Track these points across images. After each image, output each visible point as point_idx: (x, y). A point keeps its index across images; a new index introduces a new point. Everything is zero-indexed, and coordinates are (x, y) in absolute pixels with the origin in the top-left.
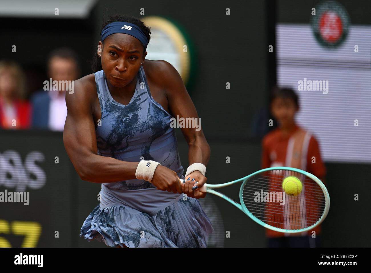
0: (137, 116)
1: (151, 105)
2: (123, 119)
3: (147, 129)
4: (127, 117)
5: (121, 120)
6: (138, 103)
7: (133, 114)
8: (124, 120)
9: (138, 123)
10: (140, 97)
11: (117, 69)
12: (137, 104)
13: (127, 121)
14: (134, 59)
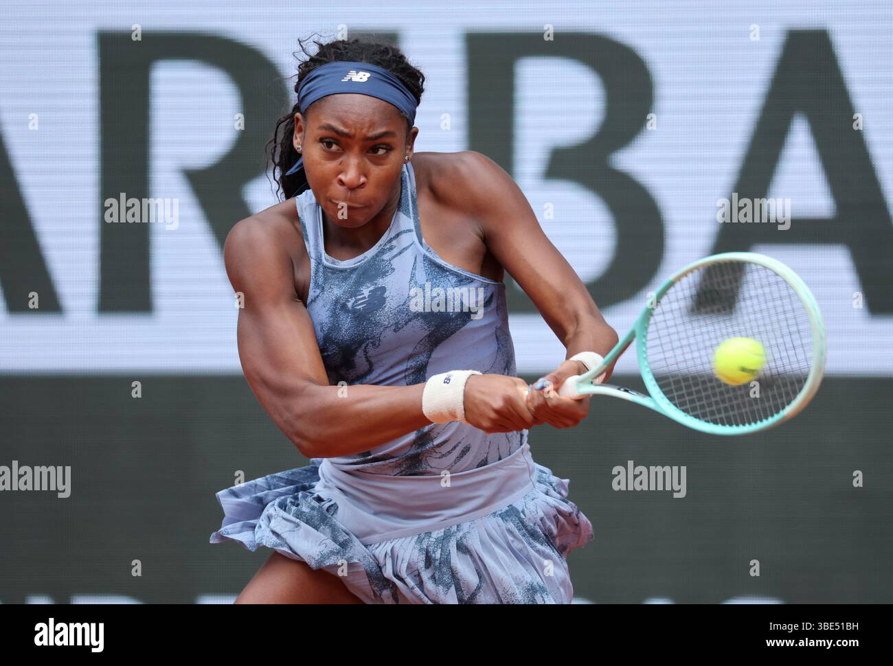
0: (383, 289)
1: (420, 259)
2: (349, 301)
3: (410, 320)
4: (358, 297)
5: (344, 306)
6: (386, 257)
7: (372, 288)
8: (350, 305)
9: (386, 309)
10: (394, 243)
11: (341, 182)
12: (383, 260)
13: (358, 307)
14: (381, 152)
